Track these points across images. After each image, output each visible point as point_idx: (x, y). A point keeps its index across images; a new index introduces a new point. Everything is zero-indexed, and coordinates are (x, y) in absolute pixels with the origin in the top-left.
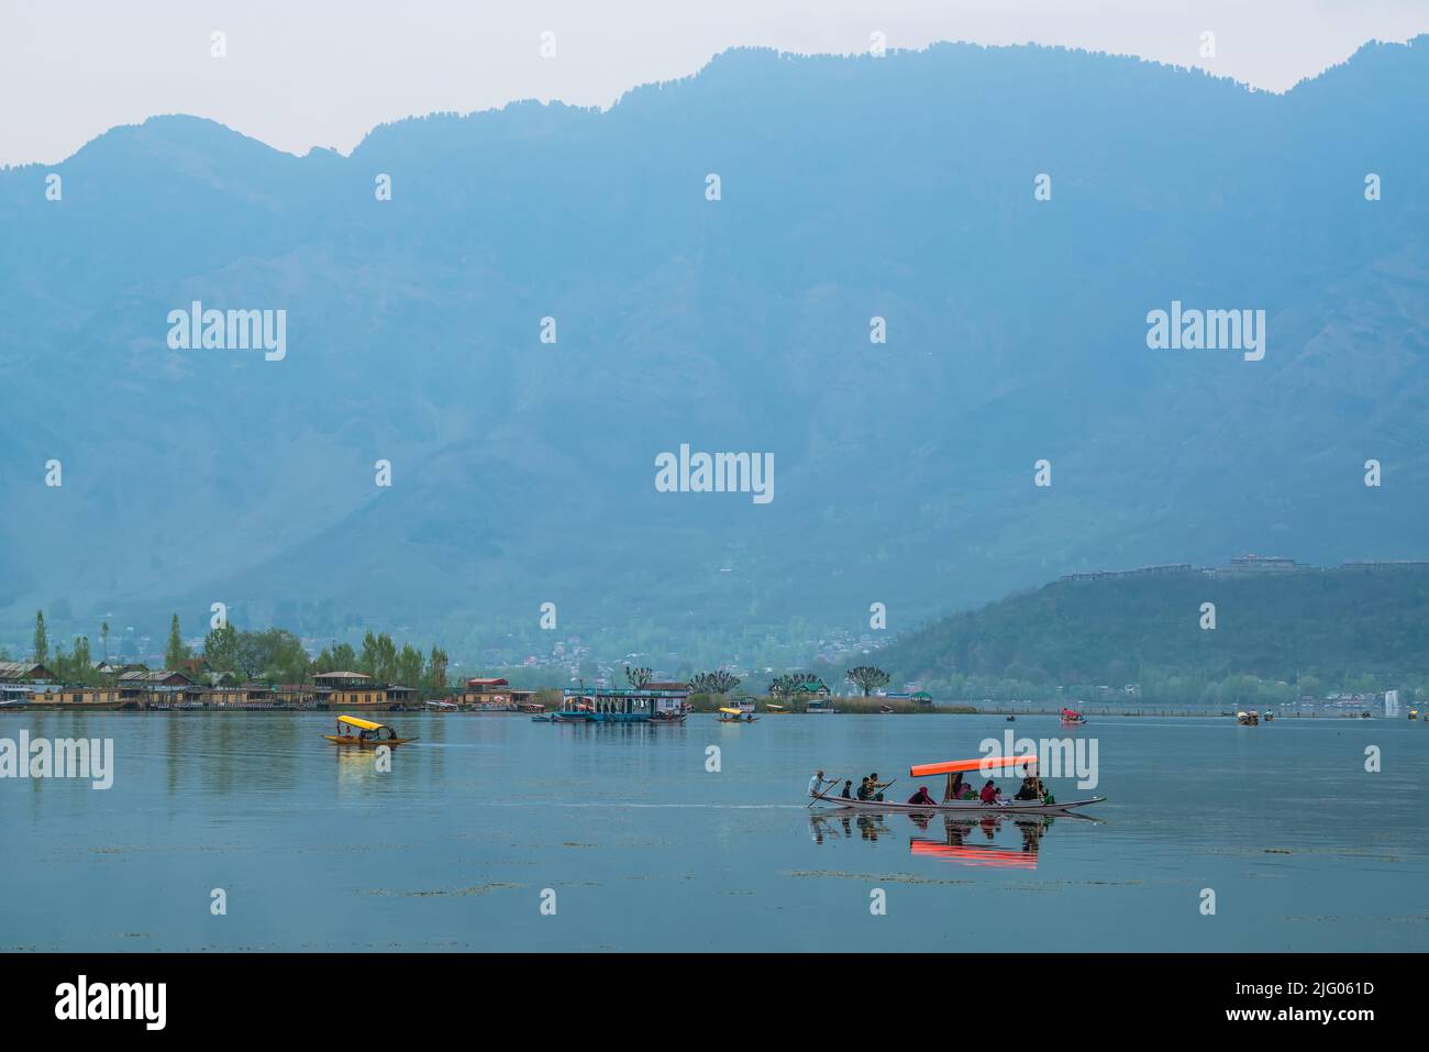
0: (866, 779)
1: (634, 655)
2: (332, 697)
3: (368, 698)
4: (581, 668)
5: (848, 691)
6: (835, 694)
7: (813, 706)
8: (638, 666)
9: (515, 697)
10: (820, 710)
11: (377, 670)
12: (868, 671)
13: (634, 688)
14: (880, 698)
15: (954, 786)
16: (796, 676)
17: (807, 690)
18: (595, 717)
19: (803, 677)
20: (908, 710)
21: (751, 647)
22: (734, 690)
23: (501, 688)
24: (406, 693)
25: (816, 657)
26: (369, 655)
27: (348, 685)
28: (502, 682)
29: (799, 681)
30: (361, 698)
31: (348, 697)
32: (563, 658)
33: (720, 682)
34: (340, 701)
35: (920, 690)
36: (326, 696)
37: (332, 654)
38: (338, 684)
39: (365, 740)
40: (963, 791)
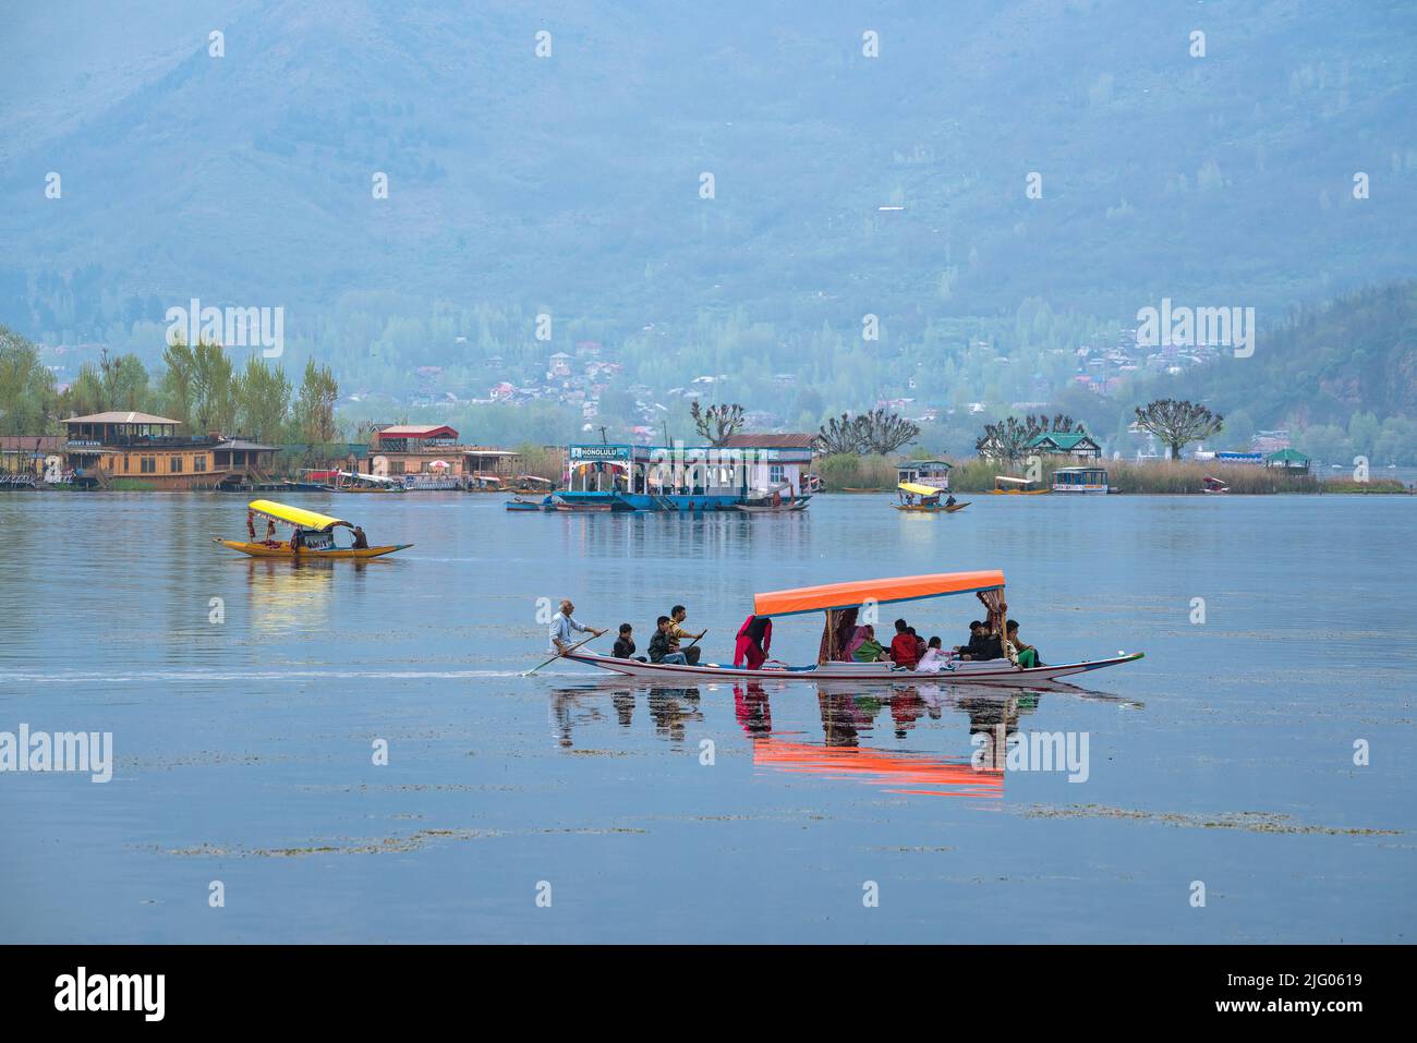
0: (663, 620)
1: (709, 379)
2: (104, 463)
3: (177, 465)
4: (604, 406)
5: (1136, 447)
6: (1111, 455)
7: (1066, 478)
8: (716, 400)
9: (474, 463)
10: (1080, 488)
11: (194, 408)
12: (1177, 407)
13: (709, 443)
14: (1203, 462)
15: (839, 633)
16: (1031, 420)
17: (1054, 446)
18: (632, 502)
19: (1045, 420)
20: (1259, 487)
21: (942, 364)
22: (906, 446)
23: (445, 443)
24: (253, 454)
25: (1070, 383)
26: (178, 379)
27: (135, 438)
28: (446, 433)
29: (1039, 430)
30: (163, 463)
31: (135, 461)
32: (566, 385)
33: (878, 432)
34: (119, 470)
35: (1286, 445)
36: (90, 459)
37: (101, 375)
38: (113, 436)
39: (304, 549)
40: (857, 643)
